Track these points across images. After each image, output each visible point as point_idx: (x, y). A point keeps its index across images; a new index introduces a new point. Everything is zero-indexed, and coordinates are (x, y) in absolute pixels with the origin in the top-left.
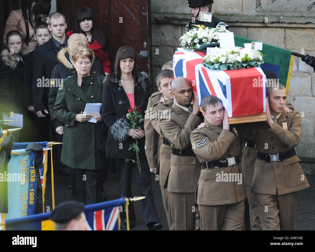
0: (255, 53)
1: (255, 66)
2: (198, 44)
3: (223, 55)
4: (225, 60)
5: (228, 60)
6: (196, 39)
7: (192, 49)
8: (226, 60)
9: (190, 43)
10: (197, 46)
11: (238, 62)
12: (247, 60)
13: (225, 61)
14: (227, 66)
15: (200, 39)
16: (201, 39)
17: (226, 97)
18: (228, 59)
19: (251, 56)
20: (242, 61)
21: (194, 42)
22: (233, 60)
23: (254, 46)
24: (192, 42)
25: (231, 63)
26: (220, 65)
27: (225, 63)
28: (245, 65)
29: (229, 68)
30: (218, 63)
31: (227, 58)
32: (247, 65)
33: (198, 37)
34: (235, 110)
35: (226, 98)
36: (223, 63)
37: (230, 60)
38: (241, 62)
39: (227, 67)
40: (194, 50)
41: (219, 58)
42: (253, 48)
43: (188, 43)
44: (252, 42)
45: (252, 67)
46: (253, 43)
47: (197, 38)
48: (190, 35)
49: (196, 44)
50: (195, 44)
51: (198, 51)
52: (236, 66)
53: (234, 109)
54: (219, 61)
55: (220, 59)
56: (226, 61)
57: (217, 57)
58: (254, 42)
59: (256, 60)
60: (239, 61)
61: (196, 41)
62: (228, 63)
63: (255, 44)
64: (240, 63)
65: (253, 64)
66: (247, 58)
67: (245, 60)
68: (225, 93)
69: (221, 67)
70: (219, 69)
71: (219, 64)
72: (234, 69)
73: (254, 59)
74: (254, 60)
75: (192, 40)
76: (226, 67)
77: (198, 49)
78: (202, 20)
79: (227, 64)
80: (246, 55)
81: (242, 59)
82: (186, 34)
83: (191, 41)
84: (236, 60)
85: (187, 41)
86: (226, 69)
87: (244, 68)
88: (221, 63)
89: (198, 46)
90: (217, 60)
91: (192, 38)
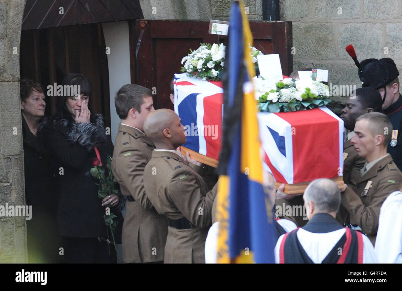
0: (320, 87)
1: (320, 105)
2: (213, 70)
3: (272, 90)
4: (276, 98)
5: (282, 98)
6: (211, 62)
7: (203, 76)
8: (279, 97)
9: (201, 67)
10: (212, 73)
11: (297, 101)
12: (310, 97)
13: (277, 100)
14: (281, 106)
15: (216, 62)
16: (219, 62)
17: (284, 154)
18: (281, 96)
19: (315, 91)
20: (303, 99)
21: (207, 67)
22: (289, 97)
23: (315, 75)
24: (203, 67)
25: (286, 102)
26: (269, 105)
27: (276, 102)
28: (306, 105)
29: (282, 110)
30: (266, 102)
31: (279, 94)
32: (310, 105)
33: (214, 60)
34: (299, 172)
35: (284, 157)
36: (274, 101)
37: (285, 97)
38: (301, 100)
39: (280, 109)
40: (207, 78)
41: (267, 94)
42: (314, 79)
43: (197, 68)
44: (312, 69)
45: (316, 107)
46: (314, 72)
47: (212, 60)
48: (199, 55)
49: (211, 69)
50: (208, 70)
51: (215, 81)
52: (293, 106)
53: (297, 171)
54: (268, 99)
55: (268, 96)
56: (279, 99)
57: (264, 93)
58: (316, 69)
59: (322, 97)
60: (298, 99)
61: (210, 65)
62: (282, 103)
63: (317, 73)
64: (299, 102)
65: (317, 102)
66: (310, 94)
67: (306, 97)
68: (282, 148)
69: (270, 107)
70: (268, 111)
71: (268, 103)
72: (290, 111)
73: (319, 95)
74: (319, 97)
75: (205, 64)
76: (278, 108)
77: (214, 77)
78: (215, 33)
79: (280, 103)
80: (307, 90)
81: (302, 96)
82: (192, 55)
83: (203, 65)
84: (293, 98)
85: (195, 65)
86: (279, 110)
87: (305, 109)
88: (271, 102)
89: (215, 73)
90: (264, 96)
91: (204, 60)
